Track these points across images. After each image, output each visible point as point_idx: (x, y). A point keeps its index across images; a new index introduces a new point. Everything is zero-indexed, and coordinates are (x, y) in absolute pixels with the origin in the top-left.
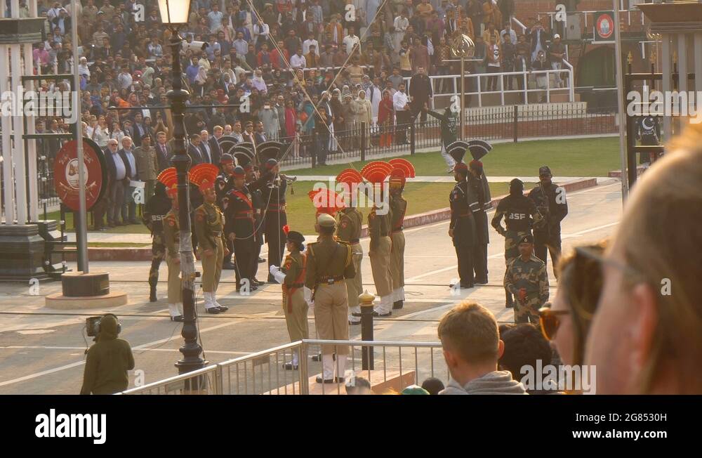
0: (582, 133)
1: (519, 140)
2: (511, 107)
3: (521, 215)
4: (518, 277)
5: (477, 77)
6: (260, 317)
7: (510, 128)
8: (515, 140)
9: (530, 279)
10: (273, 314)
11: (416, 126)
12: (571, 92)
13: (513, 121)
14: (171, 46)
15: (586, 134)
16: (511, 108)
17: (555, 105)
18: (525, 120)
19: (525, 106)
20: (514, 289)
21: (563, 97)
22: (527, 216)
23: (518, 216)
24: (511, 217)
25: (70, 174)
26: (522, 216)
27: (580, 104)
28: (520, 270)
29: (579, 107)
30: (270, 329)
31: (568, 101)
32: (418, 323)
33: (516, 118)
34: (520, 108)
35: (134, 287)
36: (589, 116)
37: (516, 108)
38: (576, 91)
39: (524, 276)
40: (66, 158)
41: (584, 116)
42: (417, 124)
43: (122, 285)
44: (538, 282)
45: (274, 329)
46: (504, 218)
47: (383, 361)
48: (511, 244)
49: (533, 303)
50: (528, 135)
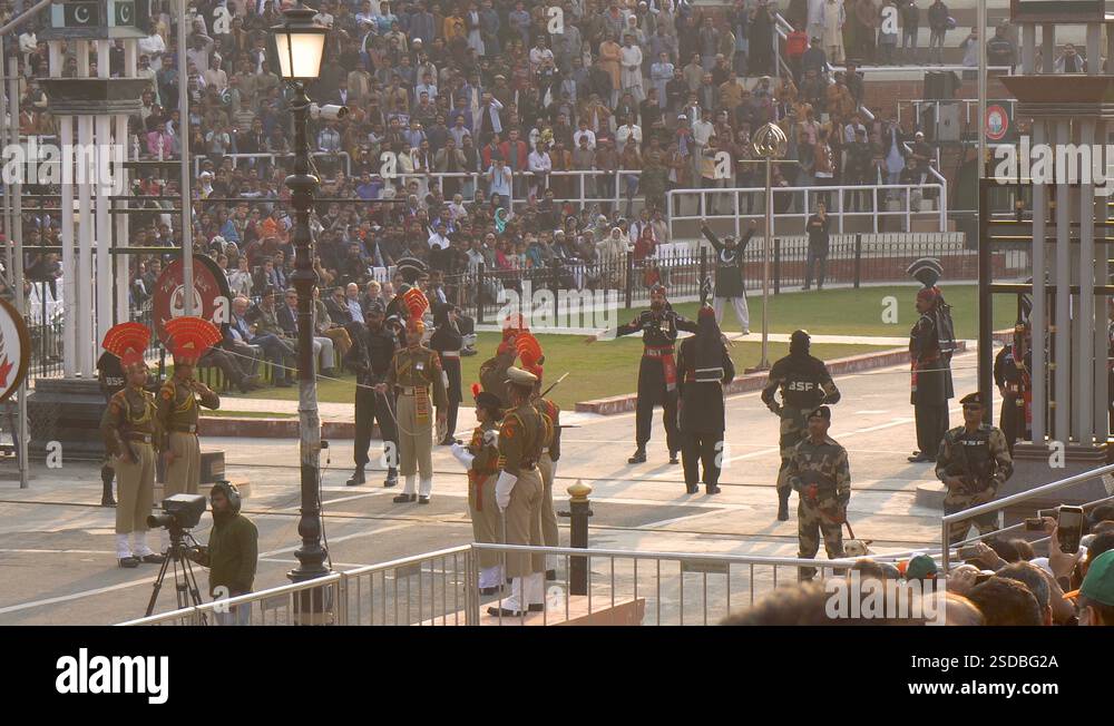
0: (955, 278)
1: (861, 285)
2: (851, 237)
3: (807, 384)
4: (806, 467)
5: (803, 192)
6: (440, 520)
7: (849, 268)
8: (857, 286)
9: (823, 470)
10: (459, 516)
11: (708, 261)
12: (942, 217)
13: (854, 257)
14: (295, 111)
15: (962, 279)
16: (852, 239)
17: (917, 235)
18: (872, 256)
19: (873, 236)
20: (800, 484)
21: (931, 224)
22: (816, 386)
23: (801, 386)
24: (792, 387)
25: (176, 307)
26: (808, 386)
27: (953, 235)
28: (808, 457)
29: (953, 239)
30: (453, 537)
31: (937, 230)
32: (668, 534)
33: (858, 253)
34: (864, 238)
35: (262, 474)
36: (966, 253)
37: (859, 238)
38: (950, 216)
39: (814, 466)
40: (171, 283)
41: (959, 253)
42: (711, 257)
43: (247, 470)
44: (835, 476)
45: (457, 537)
46: (779, 390)
47: (610, 586)
48: (791, 427)
49: (826, 506)
50: (876, 279)
